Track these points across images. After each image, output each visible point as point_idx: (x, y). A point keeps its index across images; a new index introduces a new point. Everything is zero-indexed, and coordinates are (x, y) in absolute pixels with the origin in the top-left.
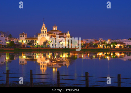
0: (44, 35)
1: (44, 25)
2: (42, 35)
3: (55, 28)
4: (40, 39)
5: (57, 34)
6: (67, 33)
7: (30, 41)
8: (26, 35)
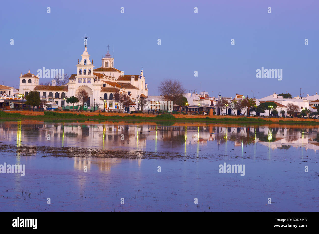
1: (86, 53)
2: (81, 80)
3: (109, 62)
4: (74, 89)
5: (114, 79)
6: (141, 77)
7: (48, 95)
8: (36, 79)
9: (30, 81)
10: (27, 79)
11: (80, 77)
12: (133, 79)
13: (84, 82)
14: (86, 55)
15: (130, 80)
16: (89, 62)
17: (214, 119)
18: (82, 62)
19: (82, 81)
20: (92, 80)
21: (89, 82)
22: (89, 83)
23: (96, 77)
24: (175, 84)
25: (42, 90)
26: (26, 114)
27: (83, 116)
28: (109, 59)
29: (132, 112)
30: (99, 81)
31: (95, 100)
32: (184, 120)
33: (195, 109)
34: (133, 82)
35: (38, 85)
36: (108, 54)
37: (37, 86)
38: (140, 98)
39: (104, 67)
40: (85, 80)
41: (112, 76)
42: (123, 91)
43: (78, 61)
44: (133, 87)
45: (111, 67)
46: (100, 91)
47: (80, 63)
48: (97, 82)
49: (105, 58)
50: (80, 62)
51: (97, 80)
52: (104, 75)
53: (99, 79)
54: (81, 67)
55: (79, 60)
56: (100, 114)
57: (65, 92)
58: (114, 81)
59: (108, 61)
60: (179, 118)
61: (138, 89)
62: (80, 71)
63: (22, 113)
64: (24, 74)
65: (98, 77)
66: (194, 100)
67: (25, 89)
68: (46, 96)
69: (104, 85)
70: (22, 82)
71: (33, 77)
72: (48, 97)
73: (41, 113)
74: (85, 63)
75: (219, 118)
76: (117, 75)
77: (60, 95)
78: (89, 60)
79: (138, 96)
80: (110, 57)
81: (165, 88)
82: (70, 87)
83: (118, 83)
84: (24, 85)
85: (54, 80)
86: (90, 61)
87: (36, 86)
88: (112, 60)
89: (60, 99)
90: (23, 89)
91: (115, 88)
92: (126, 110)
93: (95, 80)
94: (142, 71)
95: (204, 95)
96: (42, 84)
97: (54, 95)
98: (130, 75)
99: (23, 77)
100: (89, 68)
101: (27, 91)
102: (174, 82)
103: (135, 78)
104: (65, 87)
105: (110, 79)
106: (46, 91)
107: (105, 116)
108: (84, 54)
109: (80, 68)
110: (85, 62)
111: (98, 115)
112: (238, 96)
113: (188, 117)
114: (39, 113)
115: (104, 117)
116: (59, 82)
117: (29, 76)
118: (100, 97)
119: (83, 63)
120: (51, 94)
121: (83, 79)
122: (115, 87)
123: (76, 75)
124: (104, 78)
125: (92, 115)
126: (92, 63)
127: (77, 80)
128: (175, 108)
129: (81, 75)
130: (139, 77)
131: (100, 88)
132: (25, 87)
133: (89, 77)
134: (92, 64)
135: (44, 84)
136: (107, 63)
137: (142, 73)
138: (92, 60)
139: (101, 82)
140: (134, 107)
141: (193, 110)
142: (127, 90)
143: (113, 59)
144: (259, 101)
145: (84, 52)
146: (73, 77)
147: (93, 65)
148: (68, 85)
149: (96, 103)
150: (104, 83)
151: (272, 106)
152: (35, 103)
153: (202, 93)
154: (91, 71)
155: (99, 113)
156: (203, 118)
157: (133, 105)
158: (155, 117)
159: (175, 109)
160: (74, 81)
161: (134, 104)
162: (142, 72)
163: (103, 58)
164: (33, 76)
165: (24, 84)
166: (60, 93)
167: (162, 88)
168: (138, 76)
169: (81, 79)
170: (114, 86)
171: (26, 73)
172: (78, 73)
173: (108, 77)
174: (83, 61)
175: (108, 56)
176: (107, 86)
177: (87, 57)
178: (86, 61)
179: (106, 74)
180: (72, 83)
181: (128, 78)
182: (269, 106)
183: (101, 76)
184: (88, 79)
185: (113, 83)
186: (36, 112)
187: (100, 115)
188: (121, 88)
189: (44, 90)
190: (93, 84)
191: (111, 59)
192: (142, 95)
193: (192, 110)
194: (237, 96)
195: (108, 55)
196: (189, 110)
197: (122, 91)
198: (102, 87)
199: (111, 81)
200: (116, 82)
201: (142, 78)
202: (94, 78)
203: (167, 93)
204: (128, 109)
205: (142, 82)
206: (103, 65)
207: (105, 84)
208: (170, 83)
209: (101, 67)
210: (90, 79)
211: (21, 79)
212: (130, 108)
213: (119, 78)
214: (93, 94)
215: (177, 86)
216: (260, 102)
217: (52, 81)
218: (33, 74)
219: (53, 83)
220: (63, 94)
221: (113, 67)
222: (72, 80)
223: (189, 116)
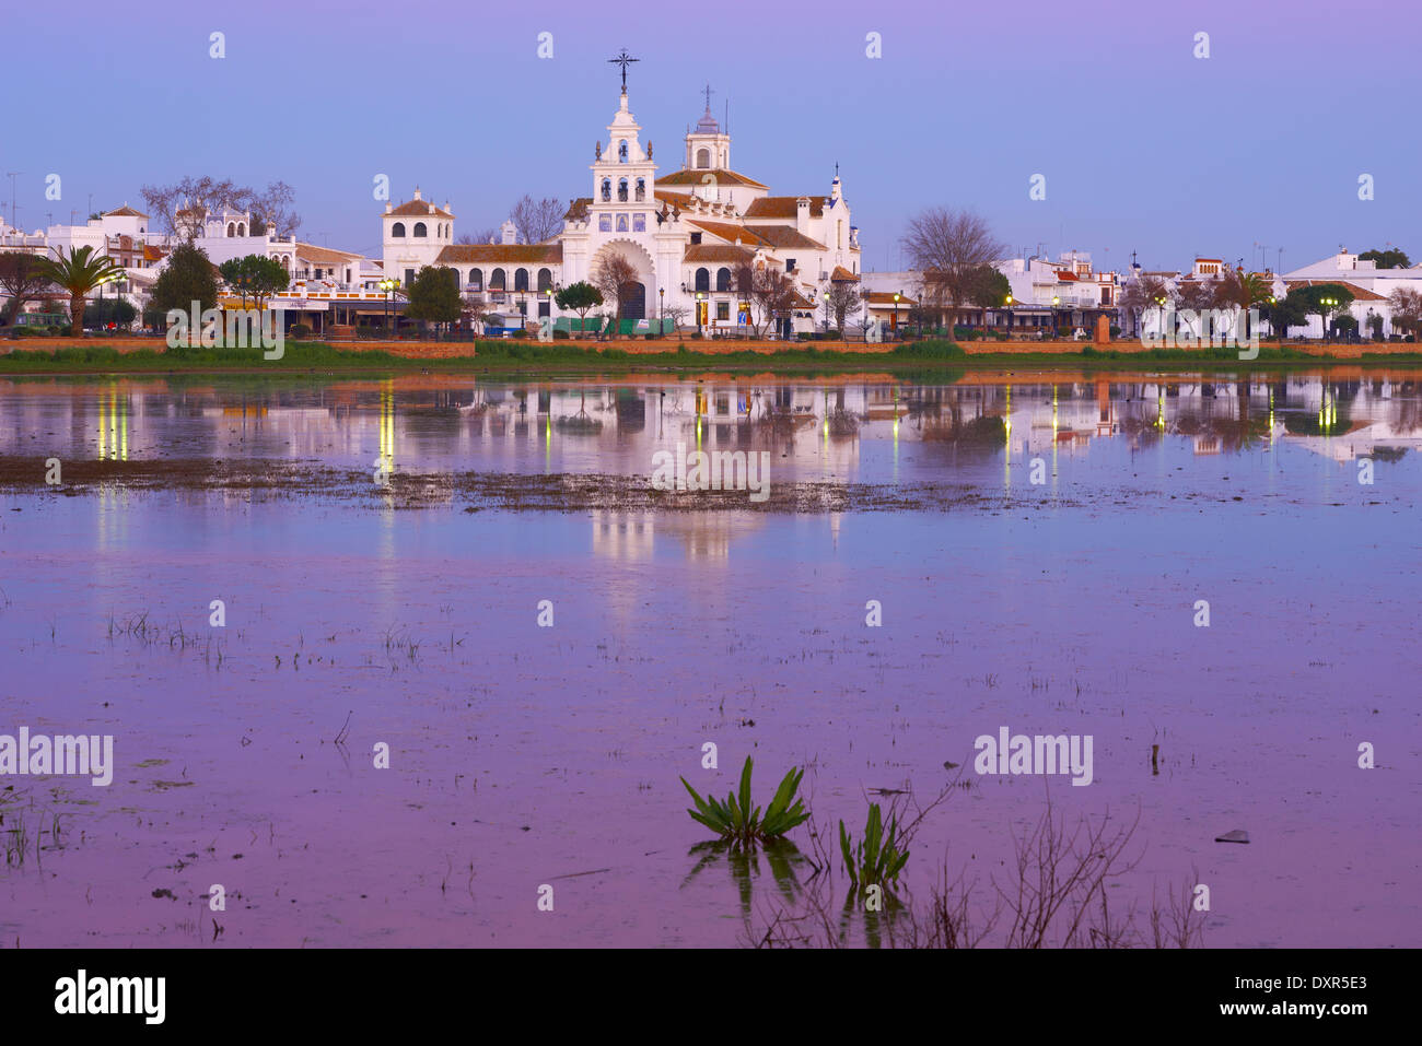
0: (622, 219)
1: (623, 119)
2: (607, 219)
3: (713, 150)
4: (585, 257)
5: (733, 213)
6: (832, 203)
7: (487, 278)
8: (444, 222)
9: (421, 230)
10: (410, 223)
11: (605, 209)
12: (803, 212)
13: (622, 228)
14: (624, 125)
15: (794, 214)
16: (636, 153)
17: (1114, 356)
18: (612, 153)
19: (614, 223)
20: (651, 219)
21: (640, 226)
22: (639, 230)
23: (665, 208)
24: (963, 225)
25: (466, 260)
26: (410, 354)
27: (619, 356)
28: (711, 136)
29: (803, 336)
30: (676, 221)
31: (662, 295)
32: (1000, 362)
33: (1040, 320)
34: (805, 224)
35: (450, 242)
36: (707, 118)
37: (446, 247)
38: (833, 281)
39: (695, 167)
40: (622, 220)
41: (725, 201)
42: (767, 258)
43: (598, 150)
44: (805, 243)
45: (722, 166)
46: (680, 260)
47: (603, 157)
48: (670, 228)
49: (696, 133)
50: (605, 151)
51: (671, 217)
52: (693, 199)
53: (676, 214)
54: (610, 169)
55: (598, 144)
56: (681, 348)
57: (551, 267)
58: (733, 222)
59: (709, 145)
60: (981, 356)
61: (823, 247)
62: (606, 187)
63: (394, 349)
64: (398, 205)
65: (671, 209)
66: (1035, 285)
67: (402, 259)
68: (481, 285)
69: (696, 238)
70: (391, 234)
71: (430, 212)
72: (488, 288)
73: (464, 349)
74: (624, 155)
75: (1132, 351)
76: (743, 197)
77: (534, 280)
78: (637, 143)
79: (825, 273)
80: (716, 128)
81: (925, 242)
82: (568, 247)
83: (746, 227)
84: (402, 245)
85: (509, 222)
86: (643, 150)
87: (441, 249)
88: (724, 143)
89: (535, 295)
90: (398, 261)
91: (739, 248)
92: (778, 330)
93: (661, 218)
94: (837, 179)
95: (1075, 262)
96: (466, 241)
97: (511, 280)
98: (793, 196)
99: (394, 213)
100: (640, 173)
101: (410, 266)
102: (957, 218)
103: (812, 206)
104: (548, 247)
105: (718, 215)
106: (482, 267)
107: (701, 354)
108: (616, 123)
109: (605, 173)
110: (623, 151)
111: (675, 351)
112: (1203, 264)
113: (1012, 349)
114: (457, 350)
115: (698, 357)
116: (529, 232)
117: (418, 209)
118: (683, 284)
119: (616, 156)
120: (499, 276)
121: (618, 215)
122: (738, 243)
123: (591, 201)
124: (693, 212)
125: (651, 351)
126: (650, 154)
127: (594, 218)
128: (965, 317)
129: (609, 200)
130: (827, 201)
131: (679, 248)
132: (402, 252)
133: (639, 208)
134: (650, 159)
135: (474, 241)
136: (704, 154)
137: (837, 188)
138: (650, 144)
139: (683, 226)
140: (808, 315)
141: (1035, 324)
142: (782, 255)
143: (728, 137)
144: (1286, 283)
145: (619, 115)
146: (579, 210)
147: (651, 162)
148: (560, 242)
149: (665, 307)
150: (696, 229)
151: (1333, 299)
152: (440, 310)
153: (1067, 256)
154: (646, 184)
155: (678, 344)
156: (1072, 354)
157: (807, 311)
158: (890, 353)
159: (965, 322)
160: (582, 225)
161: (809, 304)
162: (836, 182)
163: (690, 136)
164: (432, 209)
165: (400, 240)
166: (533, 270)
167: (915, 242)
168: (823, 198)
169: (610, 216)
170: (734, 241)
171: (407, 201)
172: (598, 195)
173: (711, 207)
174: (615, 146)
175: (707, 127)
176: (708, 239)
177: (631, 132)
178: (624, 147)
179: (703, 197)
180: (577, 232)
181: (788, 208)
182: (1322, 301)
183: (682, 203)
184: (635, 215)
185: (729, 227)
186: (445, 345)
187: (684, 351)
188: (761, 245)
189: (472, 261)
190: (654, 236)
191: (720, 136)
192: (837, 270)
193: (1029, 323)
194: (1199, 264)
195: (709, 122)
196: (1017, 323)
197: (763, 258)
198: (687, 246)
199: (722, 220)
200: (741, 223)
201: (839, 205)
202: (657, 213)
203: (935, 260)
204: (788, 326)
205: (839, 221)
206: (691, 161)
207: (700, 234)
208: (944, 224)
209: (684, 169)
210: (644, 215)
211: (389, 224)
212: (794, 320)
213: (751, 207)
214: (655, 272)
215: (970, 231)
216: (1288, 286)
217: (502, 228)
218: (432, 203)
219: (504, 235)
220: (545, 276)
221: (728, 170)
222: (577, 222)
223: (1017, 345)
